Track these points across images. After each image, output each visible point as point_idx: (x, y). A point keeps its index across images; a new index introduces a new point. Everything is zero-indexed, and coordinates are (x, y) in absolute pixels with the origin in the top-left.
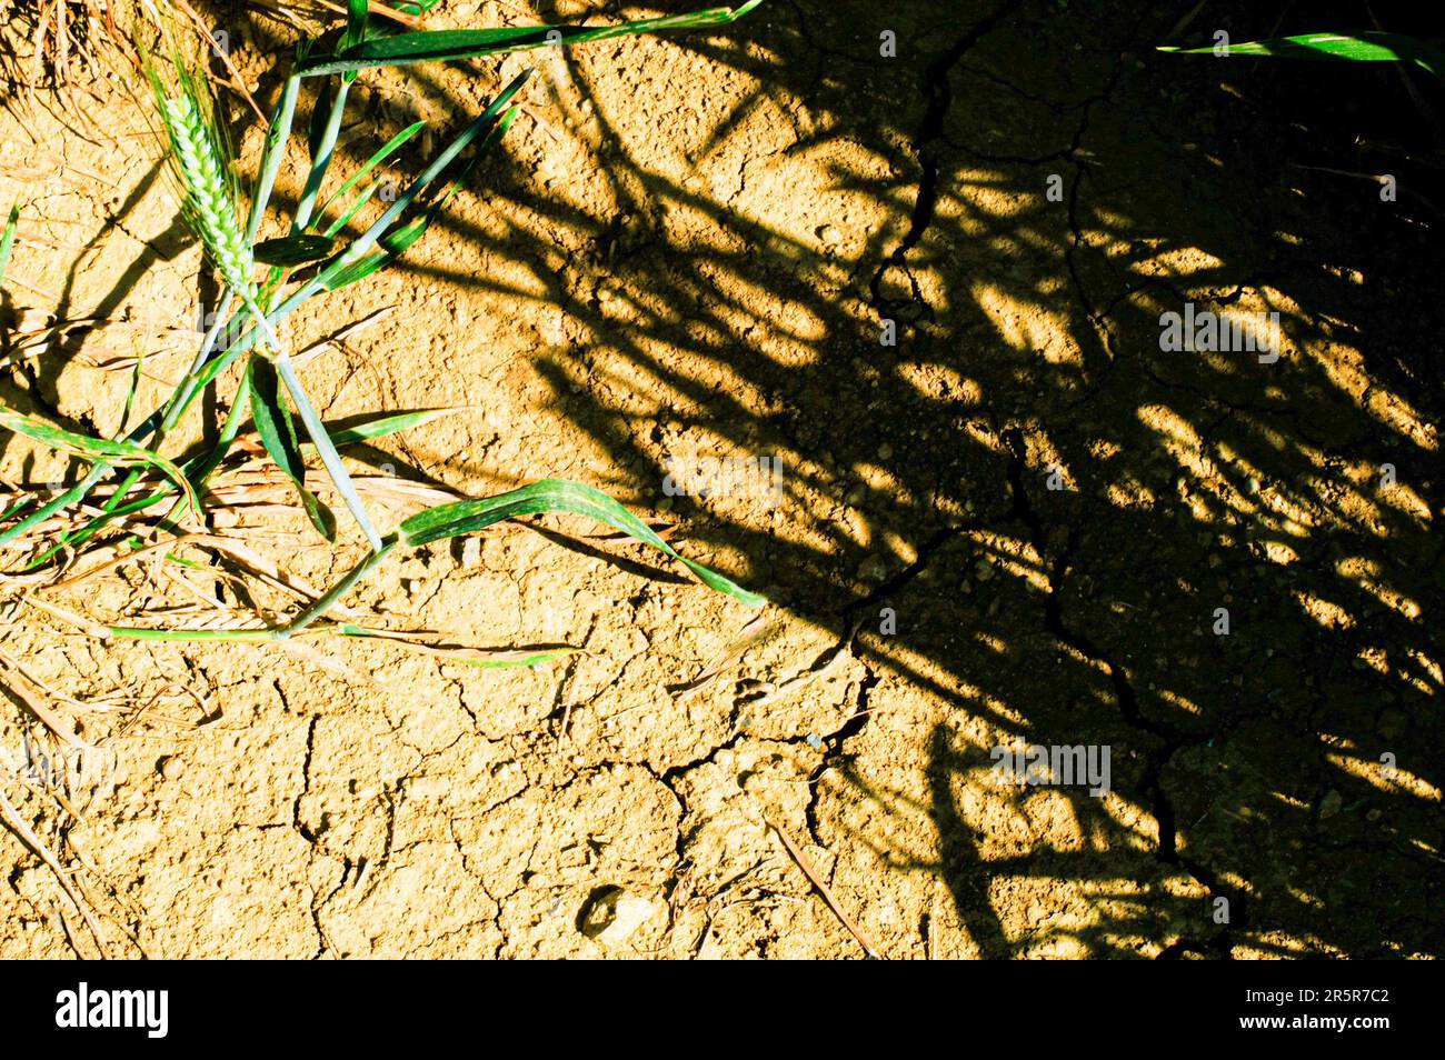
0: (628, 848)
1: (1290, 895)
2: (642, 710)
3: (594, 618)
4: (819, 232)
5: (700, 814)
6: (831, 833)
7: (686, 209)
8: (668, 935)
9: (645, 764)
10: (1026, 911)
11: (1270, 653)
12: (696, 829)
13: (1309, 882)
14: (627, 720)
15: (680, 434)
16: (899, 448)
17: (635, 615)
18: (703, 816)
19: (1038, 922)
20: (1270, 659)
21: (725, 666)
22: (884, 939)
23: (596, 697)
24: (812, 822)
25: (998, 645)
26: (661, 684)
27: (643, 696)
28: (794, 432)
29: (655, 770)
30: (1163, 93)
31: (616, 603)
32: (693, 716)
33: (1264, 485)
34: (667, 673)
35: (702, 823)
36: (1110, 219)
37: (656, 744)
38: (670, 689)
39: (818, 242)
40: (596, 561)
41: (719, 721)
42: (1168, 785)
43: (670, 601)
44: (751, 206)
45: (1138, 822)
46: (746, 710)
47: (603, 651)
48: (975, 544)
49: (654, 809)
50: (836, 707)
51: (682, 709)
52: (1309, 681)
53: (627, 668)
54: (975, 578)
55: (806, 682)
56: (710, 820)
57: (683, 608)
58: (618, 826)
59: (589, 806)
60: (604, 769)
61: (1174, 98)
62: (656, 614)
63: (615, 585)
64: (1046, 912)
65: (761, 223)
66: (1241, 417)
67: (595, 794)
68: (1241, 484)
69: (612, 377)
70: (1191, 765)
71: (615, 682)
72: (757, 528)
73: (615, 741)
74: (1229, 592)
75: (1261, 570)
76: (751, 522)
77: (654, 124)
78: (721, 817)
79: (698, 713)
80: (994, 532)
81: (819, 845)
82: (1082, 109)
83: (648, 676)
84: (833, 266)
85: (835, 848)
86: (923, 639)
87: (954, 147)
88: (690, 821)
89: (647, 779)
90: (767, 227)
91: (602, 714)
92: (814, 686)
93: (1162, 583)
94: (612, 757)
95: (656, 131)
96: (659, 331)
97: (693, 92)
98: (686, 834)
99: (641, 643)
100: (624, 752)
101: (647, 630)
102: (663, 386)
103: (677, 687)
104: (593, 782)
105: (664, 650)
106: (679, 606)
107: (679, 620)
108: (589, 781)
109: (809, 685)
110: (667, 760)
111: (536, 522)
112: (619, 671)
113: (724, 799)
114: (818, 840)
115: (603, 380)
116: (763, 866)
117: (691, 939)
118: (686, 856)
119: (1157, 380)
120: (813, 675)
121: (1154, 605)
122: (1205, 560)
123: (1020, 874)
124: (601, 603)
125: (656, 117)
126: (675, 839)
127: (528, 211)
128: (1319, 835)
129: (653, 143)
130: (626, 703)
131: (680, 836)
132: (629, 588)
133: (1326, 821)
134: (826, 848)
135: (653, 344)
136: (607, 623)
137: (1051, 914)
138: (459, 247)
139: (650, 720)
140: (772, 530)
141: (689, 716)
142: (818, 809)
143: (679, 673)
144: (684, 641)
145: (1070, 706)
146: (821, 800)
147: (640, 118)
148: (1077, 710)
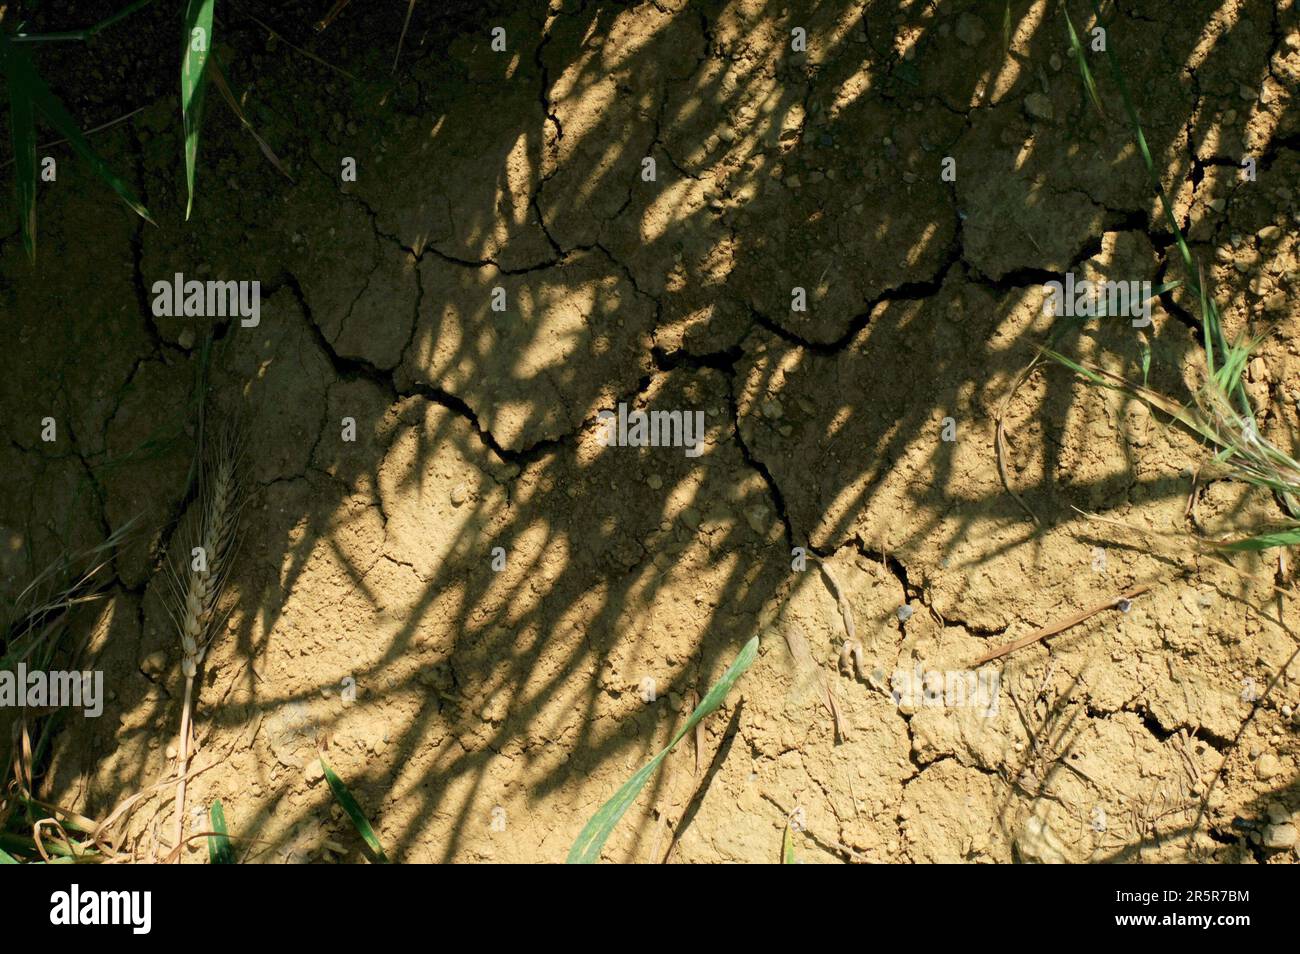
0: (980, 822)
1: (1123, 162)
2: (852, 772)
3: (764, 796)
4: (456, 504)
5: (958, 743)
6: (994, 617)
7: (424, 622)
8: (1068, 806)
9: (905, 782)
10: (1099, 437)
11: (887, 141)
12: (970, 750)
13: (1112, 140)
14: (861, 791)
15: (614, 673)
16: (654, 467)
17: (768, 757)
18: (959, 740)
19: (1111, 427)
20: (894, 143)
21: (824, 684)
22: (1106, 587)
23: (835, 814)
24: (982, 632)
25: (844, 414)
26: (832, 750)
27: (841, 769)
28: (625, 566)
29: (911, 775)
30: (379, 159)
31: (755, 773)
32: (866, 726)
33: (731, 124)
34: (823, 740)
35: (965, 743)
36: (476, 232)
37: (886, 768)
38: (837, 741)
39: (464, 506)
40: (716, 779)
41: (873, 702)
42: (996, 270)
43: (758, 720)
44: (428, 561)
45: (1028, 306)
46: (866, 673)
47: (795, 797)
48: (750, 414)
49: (946, 786)
50: (875, 584)
51: (857, 735)
52: (918, 107)
53: (815, 777)
54: (779, 419)
55: (848, 608)
56: (963, 735)
57: (767, 708)
58: (957, 827)
59: (934, 849)
60: (903, 824)
61: (383, 150)
62: (769, 735)
63: (739, 767)
64: (1103, 417)
65: (443, 555)
66: (665, 136)
67: (924, 840)
68: (725, 145)
69: (558, 723)
70: (982, 241)
71: (825, 792)
72: (709, 617)
73: (879, 807)
74: (824, 171)
75: (809, 137)
76: (703, 622)
77: (348, 634)
78: (963, 723)
79: (864, 721)
80: (741, 392)
81: (1003, 631)
82: (381, 240)
83: (824, 759)
84: (486, 497)
85: (1010, 617)
86: (828, 483)
87: (401, 362)
88: (962, 754)
89: (918, 787)
90: (447, 550)
91: (851, 813)
92: (854, 601)
93: (808, 237)
94: (893, 814)
95: (355, 634)
96: (522, 671)
97: (327, 593)
98: (974, 761)
99: (791, 758)
100: (889, 801)
101: (782, 749)
102: (572, 678)
103: (837, 734)
104: (913, 839)
105: (802, 737)
106: (765, 713)
107: (778, 717)
108: (911, 843)
109: (852, 606)
110: (902, 762)
111: (674, 827)
112: (815, 786)
113: (946, 715)
114: (1000, 631)
115: (560, 732)
116: (1015, 694)
117: (1076, 783)
118: (994, 768)
119: (623, 209)
120: (843, 600)
121: (827, 248)
122: (793, 190)
123: (1061, 436)
124: (752, 788)
125: (343, 630)
126: (977, 773)
127: (408, 765)
128: (1067, 121)
129: (364, 639)
130: (845, 788)
131: (977, 768)
132: (744, 755)
133: (1055, 113)
134: (1008, 625)
135: (535, 678)
136: (771, 785)
137: (1105, 412)
138: (429, 837)
139: (864, 768)
140: (711, 605)
141: (865, 730)
142: (970, 624)
143: (823, 729)
144: (796, 716)
145: (908, 350)
146: (963, 618)
147: (343, 646)
148: (914, 344)
